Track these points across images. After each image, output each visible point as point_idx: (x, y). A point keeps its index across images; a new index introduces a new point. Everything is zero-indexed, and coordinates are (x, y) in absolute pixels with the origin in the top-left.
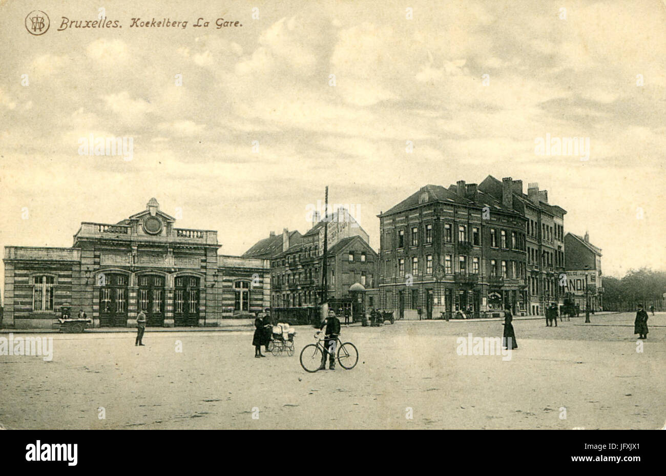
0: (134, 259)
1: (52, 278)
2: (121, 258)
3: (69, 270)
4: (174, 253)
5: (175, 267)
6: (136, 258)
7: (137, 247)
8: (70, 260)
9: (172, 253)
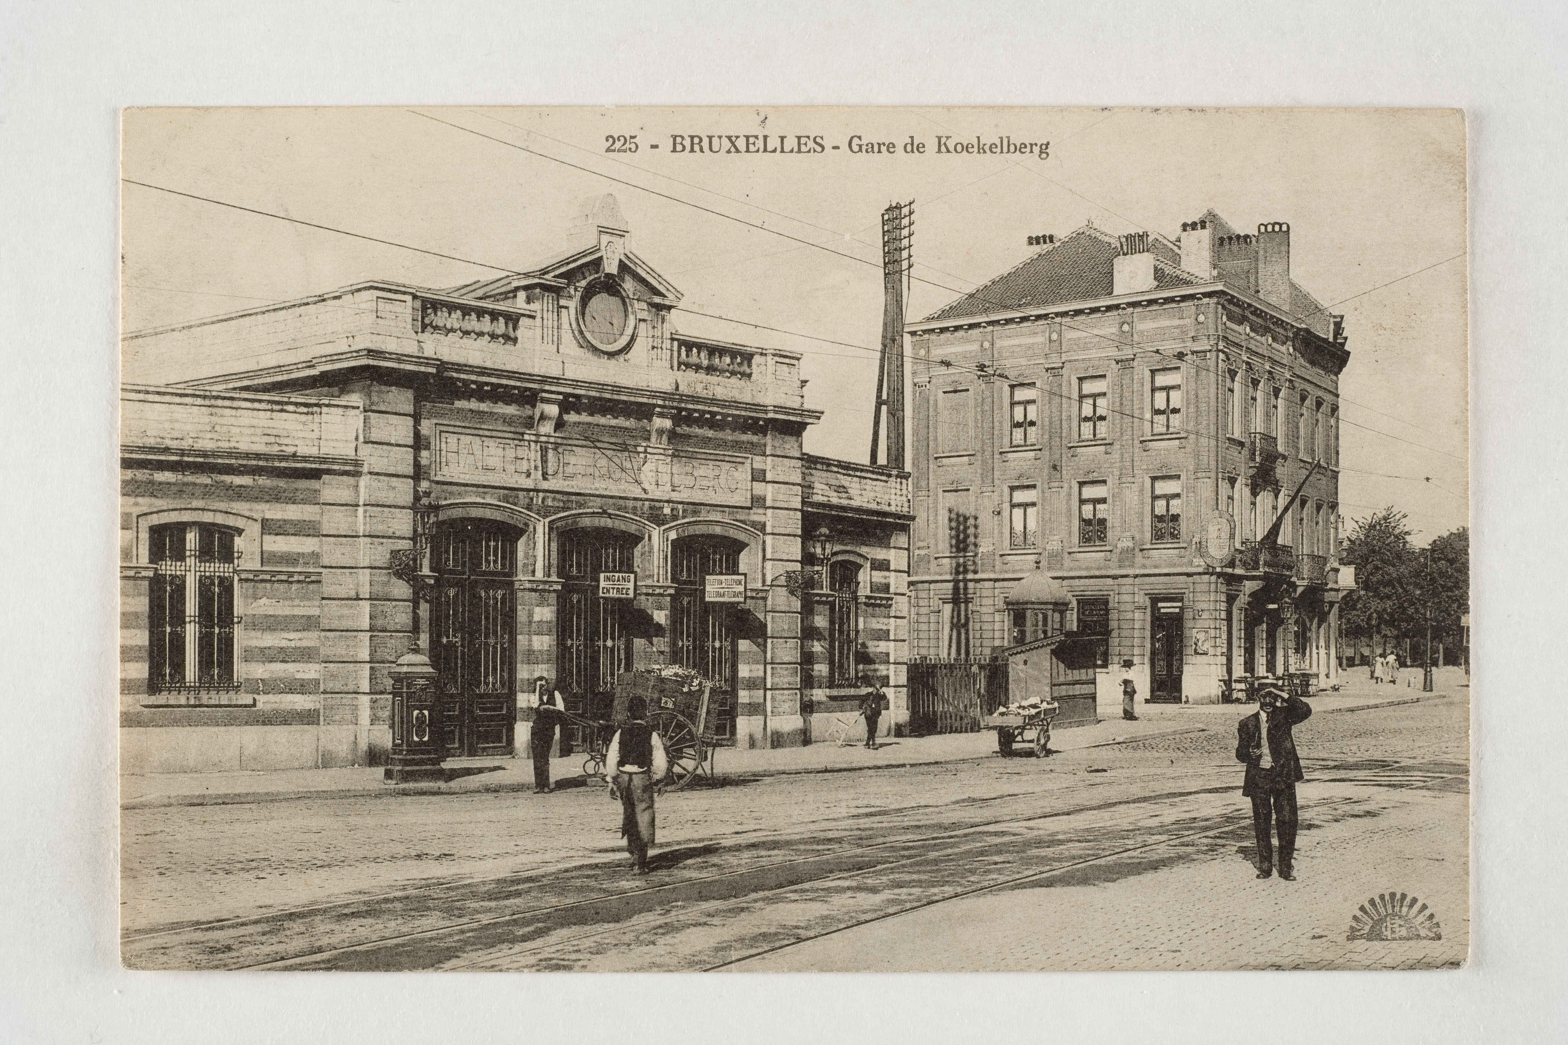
0: (544, 460)
1: (228, 534)
2: (500, 452)
3: (304, 502)
4: (673, 436)
5: (675, 496)
6: (551, 454)
7: (560, 404)
8: (314, 451)
9: (665, 437)
